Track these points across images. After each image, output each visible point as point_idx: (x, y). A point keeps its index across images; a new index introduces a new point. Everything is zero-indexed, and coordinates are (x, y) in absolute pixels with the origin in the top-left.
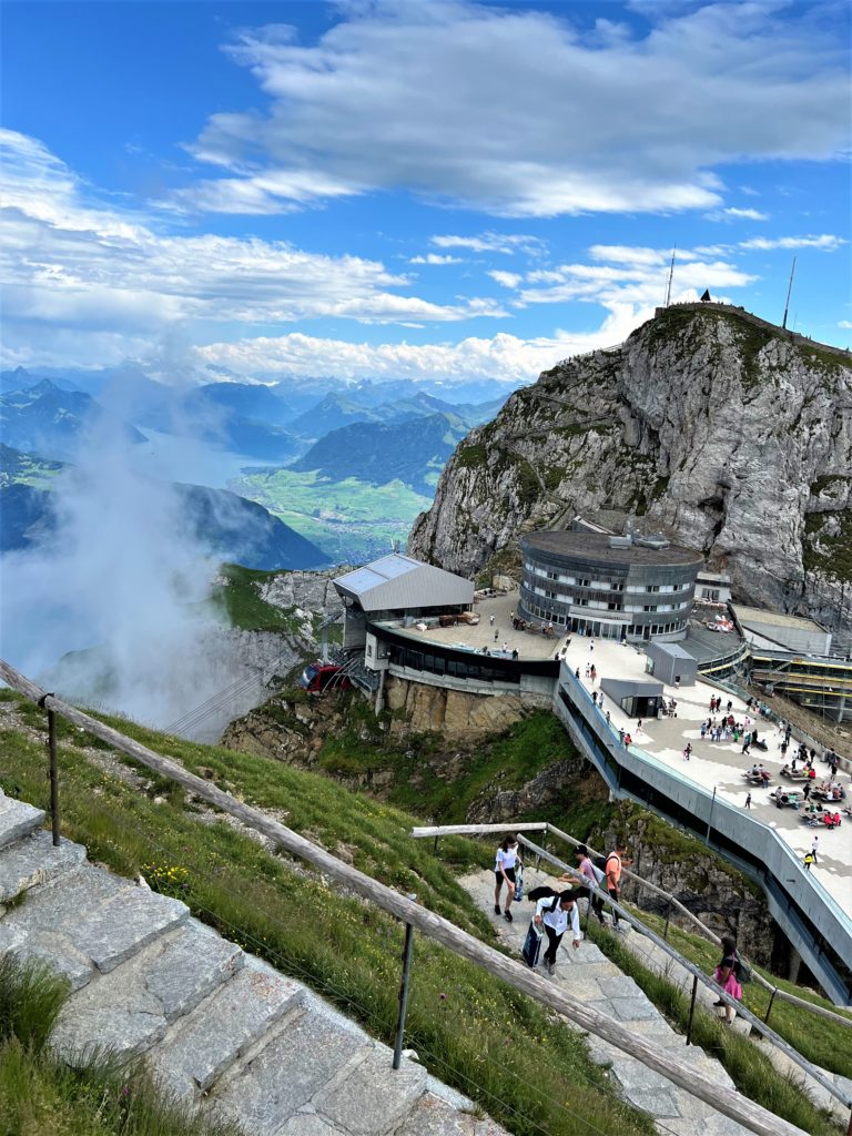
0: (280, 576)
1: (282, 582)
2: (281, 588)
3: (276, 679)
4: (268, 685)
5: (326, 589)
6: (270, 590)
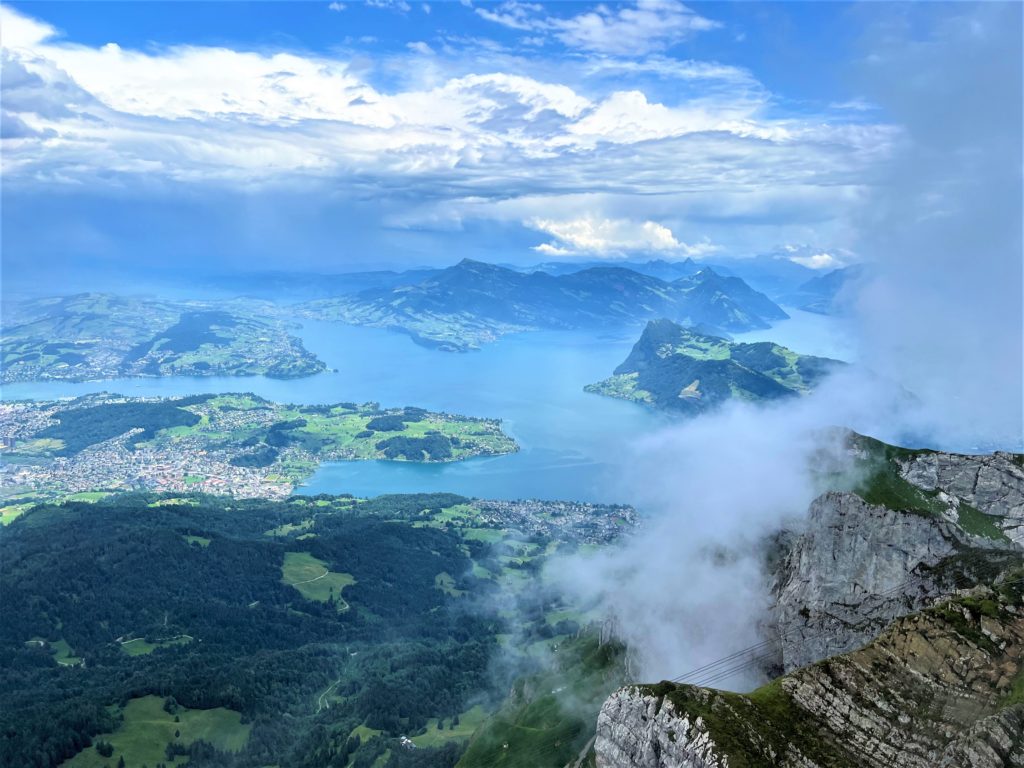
0: (923, 455)
1: (925, 462)
2: (924, 468)
3: (922, 566)
4: (913, 571)
5: (977, 476)
6: (910, 468)
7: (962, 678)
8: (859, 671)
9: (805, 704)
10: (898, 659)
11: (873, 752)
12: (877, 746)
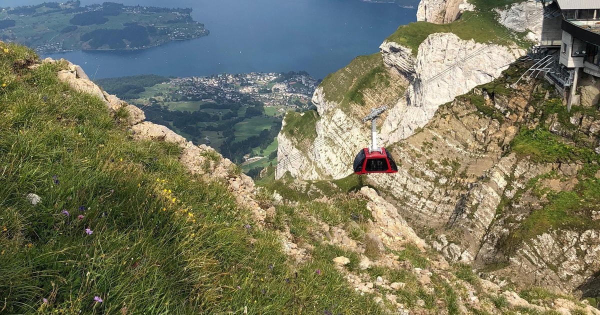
0: (516, 4)
1: (518, 9)
2: (517, 15)
6: (507, 15)
7: (481, 144)
8: (413, 150)
9: (376, 181)
10: (440, 137)
11: (422, 208)
12: (425, 203)
